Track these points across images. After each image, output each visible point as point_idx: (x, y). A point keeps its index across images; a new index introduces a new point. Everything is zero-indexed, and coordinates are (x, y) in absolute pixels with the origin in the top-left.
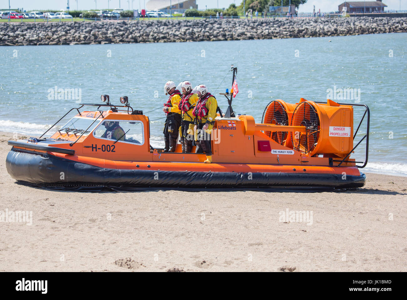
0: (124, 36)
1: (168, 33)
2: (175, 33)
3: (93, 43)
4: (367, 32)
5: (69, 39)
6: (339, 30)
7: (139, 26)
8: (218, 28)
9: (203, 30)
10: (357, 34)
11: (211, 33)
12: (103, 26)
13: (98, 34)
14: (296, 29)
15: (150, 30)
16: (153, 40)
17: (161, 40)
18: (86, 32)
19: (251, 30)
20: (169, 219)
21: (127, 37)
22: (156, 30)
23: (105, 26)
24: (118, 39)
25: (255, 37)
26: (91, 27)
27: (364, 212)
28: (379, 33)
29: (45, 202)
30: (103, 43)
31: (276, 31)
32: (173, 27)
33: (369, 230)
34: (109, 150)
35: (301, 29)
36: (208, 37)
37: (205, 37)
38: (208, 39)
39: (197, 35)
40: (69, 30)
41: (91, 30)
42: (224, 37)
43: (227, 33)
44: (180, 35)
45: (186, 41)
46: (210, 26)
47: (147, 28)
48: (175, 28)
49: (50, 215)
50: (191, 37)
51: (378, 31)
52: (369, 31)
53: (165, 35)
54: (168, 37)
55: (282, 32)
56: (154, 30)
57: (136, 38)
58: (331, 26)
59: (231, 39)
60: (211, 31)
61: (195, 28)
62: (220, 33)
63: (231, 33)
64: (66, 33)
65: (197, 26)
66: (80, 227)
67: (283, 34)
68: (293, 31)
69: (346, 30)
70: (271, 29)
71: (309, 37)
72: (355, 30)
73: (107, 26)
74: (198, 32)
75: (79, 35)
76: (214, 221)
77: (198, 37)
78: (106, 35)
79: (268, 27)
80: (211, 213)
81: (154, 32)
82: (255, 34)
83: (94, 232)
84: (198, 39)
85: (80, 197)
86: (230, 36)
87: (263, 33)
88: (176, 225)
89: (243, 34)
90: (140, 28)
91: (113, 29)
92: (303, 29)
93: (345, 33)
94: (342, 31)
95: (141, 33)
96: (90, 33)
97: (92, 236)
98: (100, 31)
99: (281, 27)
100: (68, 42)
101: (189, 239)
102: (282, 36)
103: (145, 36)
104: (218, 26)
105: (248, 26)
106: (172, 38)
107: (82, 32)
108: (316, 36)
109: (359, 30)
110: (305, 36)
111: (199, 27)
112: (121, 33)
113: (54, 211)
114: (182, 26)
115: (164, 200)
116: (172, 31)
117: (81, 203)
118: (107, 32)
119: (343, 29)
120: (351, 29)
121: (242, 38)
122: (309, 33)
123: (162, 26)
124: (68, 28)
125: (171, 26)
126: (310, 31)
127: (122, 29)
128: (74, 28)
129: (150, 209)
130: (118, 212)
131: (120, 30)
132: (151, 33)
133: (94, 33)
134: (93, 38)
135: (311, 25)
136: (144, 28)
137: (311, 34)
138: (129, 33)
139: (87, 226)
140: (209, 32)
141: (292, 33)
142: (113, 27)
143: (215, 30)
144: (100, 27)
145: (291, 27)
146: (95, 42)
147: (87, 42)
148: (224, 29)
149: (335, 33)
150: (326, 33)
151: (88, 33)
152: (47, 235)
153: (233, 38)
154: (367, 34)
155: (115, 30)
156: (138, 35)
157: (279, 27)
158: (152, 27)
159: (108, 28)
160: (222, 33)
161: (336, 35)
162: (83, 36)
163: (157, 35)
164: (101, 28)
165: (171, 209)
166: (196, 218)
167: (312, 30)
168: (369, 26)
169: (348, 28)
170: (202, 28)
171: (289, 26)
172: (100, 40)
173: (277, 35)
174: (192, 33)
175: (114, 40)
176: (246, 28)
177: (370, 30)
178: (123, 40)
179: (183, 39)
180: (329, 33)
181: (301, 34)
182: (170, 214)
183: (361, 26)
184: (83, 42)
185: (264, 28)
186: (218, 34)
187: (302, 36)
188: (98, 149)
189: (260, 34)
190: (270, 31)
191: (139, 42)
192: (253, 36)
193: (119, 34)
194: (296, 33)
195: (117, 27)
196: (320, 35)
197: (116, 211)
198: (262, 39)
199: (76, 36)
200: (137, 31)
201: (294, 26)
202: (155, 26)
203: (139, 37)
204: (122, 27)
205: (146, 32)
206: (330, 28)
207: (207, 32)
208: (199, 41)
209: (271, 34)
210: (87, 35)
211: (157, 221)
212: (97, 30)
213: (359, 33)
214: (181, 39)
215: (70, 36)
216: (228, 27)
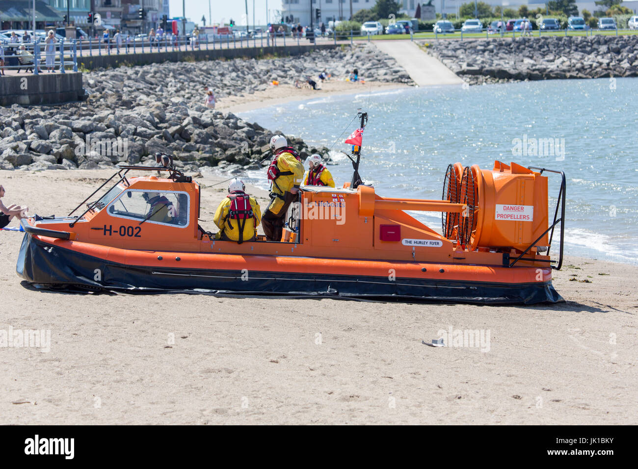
34: (130, 234)
188: (114, 232)
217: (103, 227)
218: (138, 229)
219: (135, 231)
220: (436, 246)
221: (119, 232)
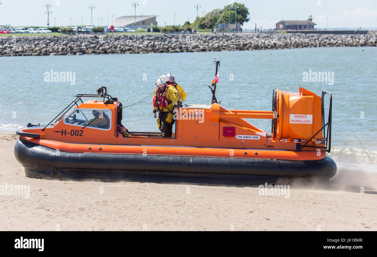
0: (95, 48)
1: (133, 46)
2: (139, 46)
3: (69, 54)
4: (301, 46)
5: (49, 50)
6: (277, 44)
7: (108, 40)
8: (175, 42)
9: (163, 43)
10: (293, 47)
11: (169, 46)
12: (78, 39)
13: (74, 47)
14: (242, 43)
15: (118, 43)
16: (120, 52)
17: (127, 52)
18: (63, 45)
19: (204, 44)
20: (148, 208)
21: (98, 49)
22: (122, 43)
23: (80, 39)
24: (90, 51)
25: (206, 50)
26: (68, 41)
27: (316, 202)
28: (311, 47)
29: (39, 193)
30: (78, 54)
31: (225, 45)
32: (137, 40)
33: (324, 218)
34: (77, 134)
35: (245, 43)
36: (167, 49)
37: (165, 49)
38: (167, 51)
39: (157, 48)
40: (49, 43)
41: (68, 43)
42: (180, 49)
43: (183, 46)
44: (143, 48)
45: (149, 52)
46: (168, 40)
47: (115, 42)
48: (139, 42)
49: (44, 204)
50: (152, 49)
51: (310, 45)
52: (302, 45)
53: (131, 48)
54: (133, 49)
55: (230, 46)
56: (121, 43)
57: (106, 50)
58: (271, 40)
59: (186, 51)
60: (169, 45)
61: (155, 41)
62: (178, 46)
63: (187, 46)
64: (47, 45)
65: (158, 40)
66: (71, 215)
67: (230, 47)
68: (239, 45)
69: (283, 44)
70: (220, 43)
71: (253, 50)
72: (291, 44)
73: (81, 40)
74: (158, 45)
75: (58, 47)
76: (188, 210)
77: (159, 49)
78: (80, 47)
79: (217, 41)
80: (185, 203)
81: (121, 44)
82: (207, 47)
83: (84, 220)
84: (159, 51)
85: (69, 189)
86: (186, 48)
87: (213, 46)
88: (155, 213)
89: (196, 47)
90: (109, 41)
91: (86, 42)
92: (247, 43)
93: (283, 47)
94: (280, 45)
95: (110, 46)
96: (67, 46)
97: (82, 223)
98: (75, 44)
99: (229, 41)
100: (48, 53)
101: (168, 226)
102: (229, 48)
103: (114, 48)
104: (176, 40)
105: (201, 40)
106: (136, 50)
107: (60, 45)
108: (259, 49)
109: (294, 44)
110: (249, 49)
111: (159, 40)
112: (93, 45)
113: (48, 201)
114: (145, 40)
115: (142, 191)
116: (137, 44)
117: (70, 194)
118: (82, 45)
119: (281, 44)
120: (287, 43)
121: (196, 50)
122: (253, 46)
123: (128, 39)
124: (48, 41)
125: (135, 40)
126: (253, 44)
127: (94, 42)
128: (54, 41)
129: (131, 199)
130: (103, 202)
131: (93, 43)
132: (119, 46)
133: (70, 46)
134: (69, 50)
135: (254, 40)
136: (113, 41)
137: (254, 47)
138: (100, 46)
139: (78, 214)
140: (167, 45)
141: (238, 46)
142: (87, 40)
143: (173, 43)
144: (75, 40)
145: (237, 41)
146: (71, 53)
147: (64, 53)
148: (180, 42)
149: (274, 46)
150: (267, 46)
151: (65, 45)
152: (43, 222)
153: (188, 50)
154: (301, 48)
155: (88, 43)
156: (108, 47)
157: (227, 41)
158: (120, 41)
159: (82, 41)
160: (179, 45)
161: (275, 48)
162: (60, 48)
163: (124, 47)
164: (76, 42)
165: (149, 200)
166: (172, 207)
167: (255, 44)
168: (302, 41)
169: (285, 42)
170: (161, 41)
171: (236, 40)
172: (75, 51)
173: (225, 48)
174: (154, 46)
175: (87, 51)
176: (199, 42)
177: (304, 44)
178: (95, 51)
179: (146, 51)
180: (269, 47)
181: (245, 47)
182: (149, 204)
183: (296, 41)
184: (61, 53)
185: (214, 42)
186: (176, 47)
187: (246, 49)
188: (68, 133)
189: (211, 47)
190: (220, 45)
191: (109, 53)
192: (205, 49)
193: (91, 47)
194: (241, 46)
195: (90, 40)
196: (261, 48)
197: (102, 201)
198: (213, 51)
199: (55, 48)
200: (106, 44)
201: (240, 41)
202: (122, 40)
203: (109, 49)
204: (94, 40)
205: (115, 45)
206: (270, 42)
207: (166, 45)
208: (159, 52)
209: (220, 47)
210: (64, 47)
211: (138, 210)
212: (73, 43)
213: (294, 47)
214: (144, 51)
215: (50, 48)
216: (184, 41)
217: (61, 131)
218: (81, 132)
220: (255, 139)
221: (70, 133)
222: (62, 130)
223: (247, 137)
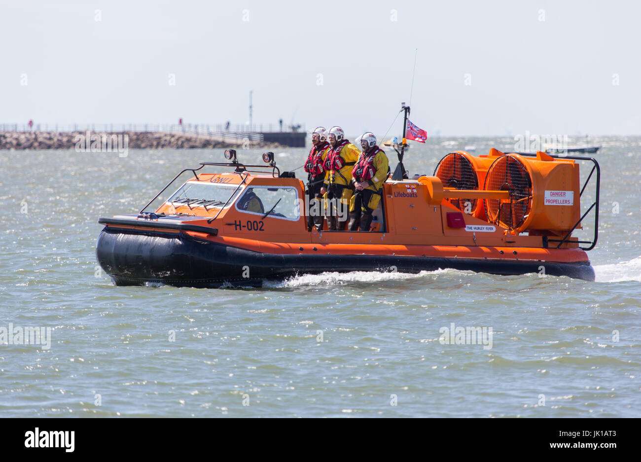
34: (256, 228)
188: (243, 226)
217: (234, 223)
219: (260, 225)
220: (490, 231)
221: (247, 226)
222: (236, 221)
223: (479, 228)
